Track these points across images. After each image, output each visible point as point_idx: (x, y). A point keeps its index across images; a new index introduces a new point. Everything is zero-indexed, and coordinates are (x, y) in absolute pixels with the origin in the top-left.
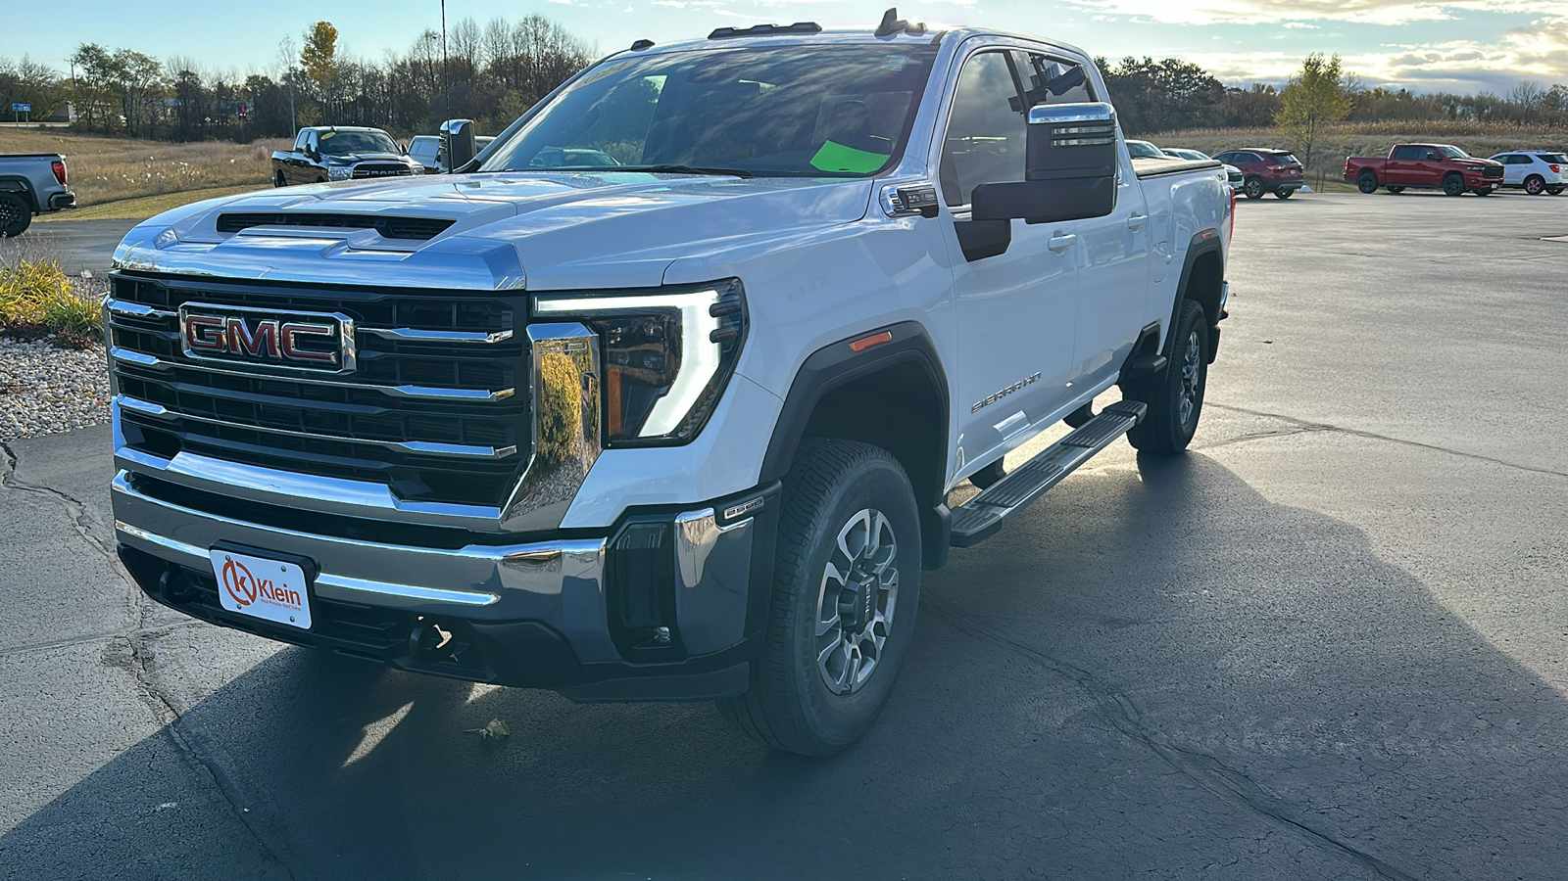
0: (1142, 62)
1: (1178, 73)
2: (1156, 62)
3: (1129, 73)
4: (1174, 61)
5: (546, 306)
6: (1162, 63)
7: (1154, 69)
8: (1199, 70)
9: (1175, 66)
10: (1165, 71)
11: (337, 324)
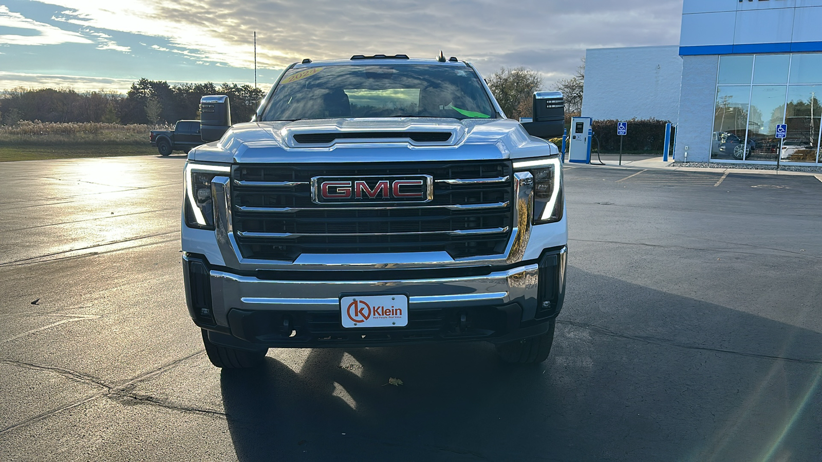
0: (232, 86)
1: (251, 92)
2: (239, 87)
3: (226, 91)
4: (248, 86)
5: (516, 165)
6: (242, 87)
7: (238, 90)
8: (261, 91)
9: (249, 89)
10: (245, 91)
11: (425, 179)
